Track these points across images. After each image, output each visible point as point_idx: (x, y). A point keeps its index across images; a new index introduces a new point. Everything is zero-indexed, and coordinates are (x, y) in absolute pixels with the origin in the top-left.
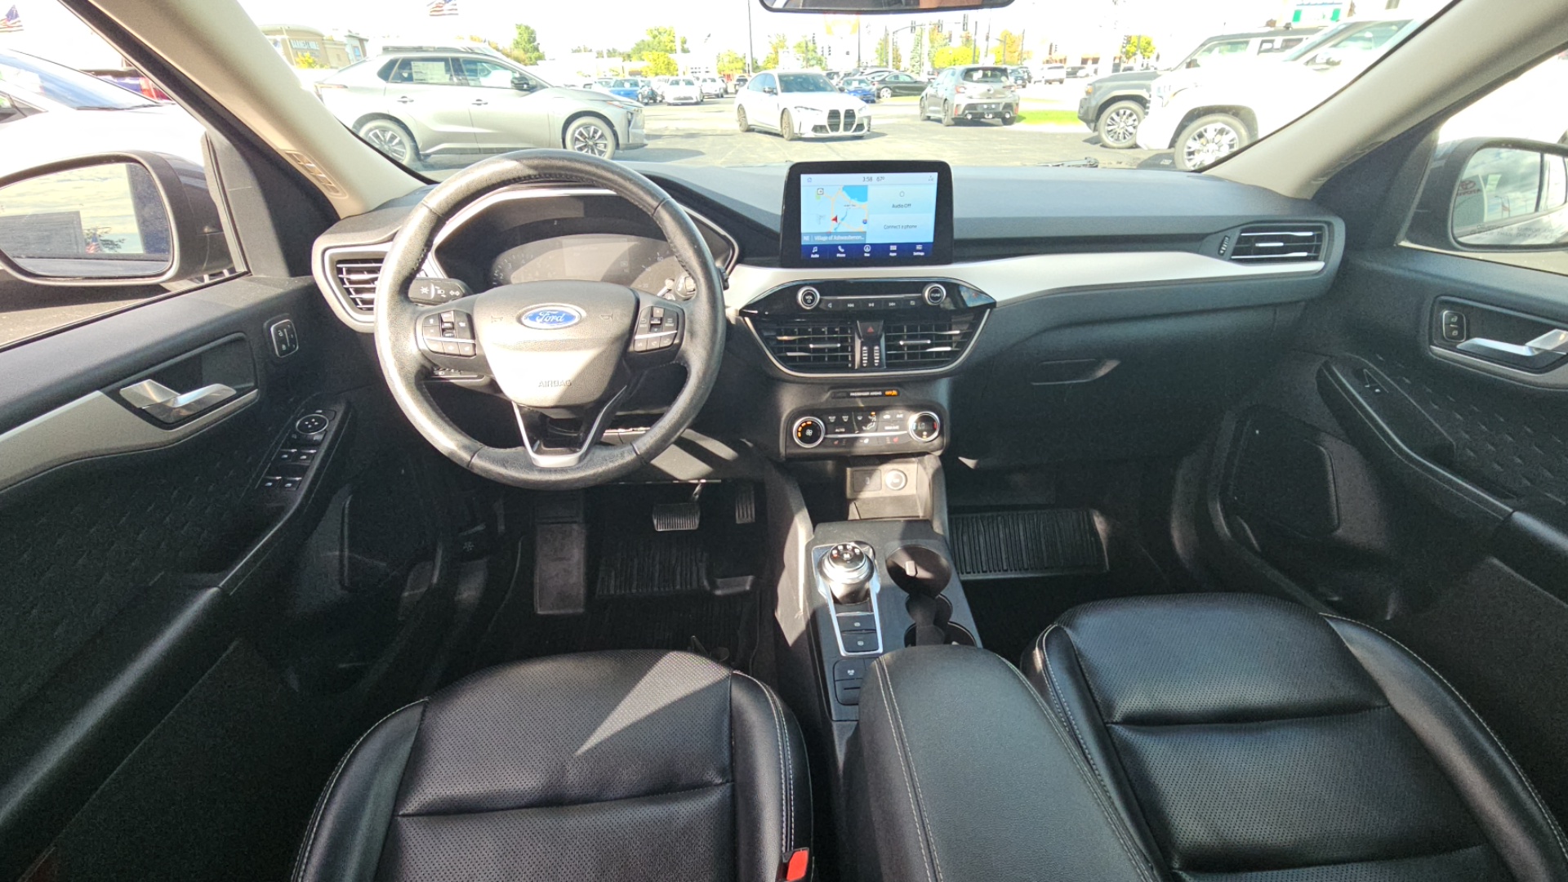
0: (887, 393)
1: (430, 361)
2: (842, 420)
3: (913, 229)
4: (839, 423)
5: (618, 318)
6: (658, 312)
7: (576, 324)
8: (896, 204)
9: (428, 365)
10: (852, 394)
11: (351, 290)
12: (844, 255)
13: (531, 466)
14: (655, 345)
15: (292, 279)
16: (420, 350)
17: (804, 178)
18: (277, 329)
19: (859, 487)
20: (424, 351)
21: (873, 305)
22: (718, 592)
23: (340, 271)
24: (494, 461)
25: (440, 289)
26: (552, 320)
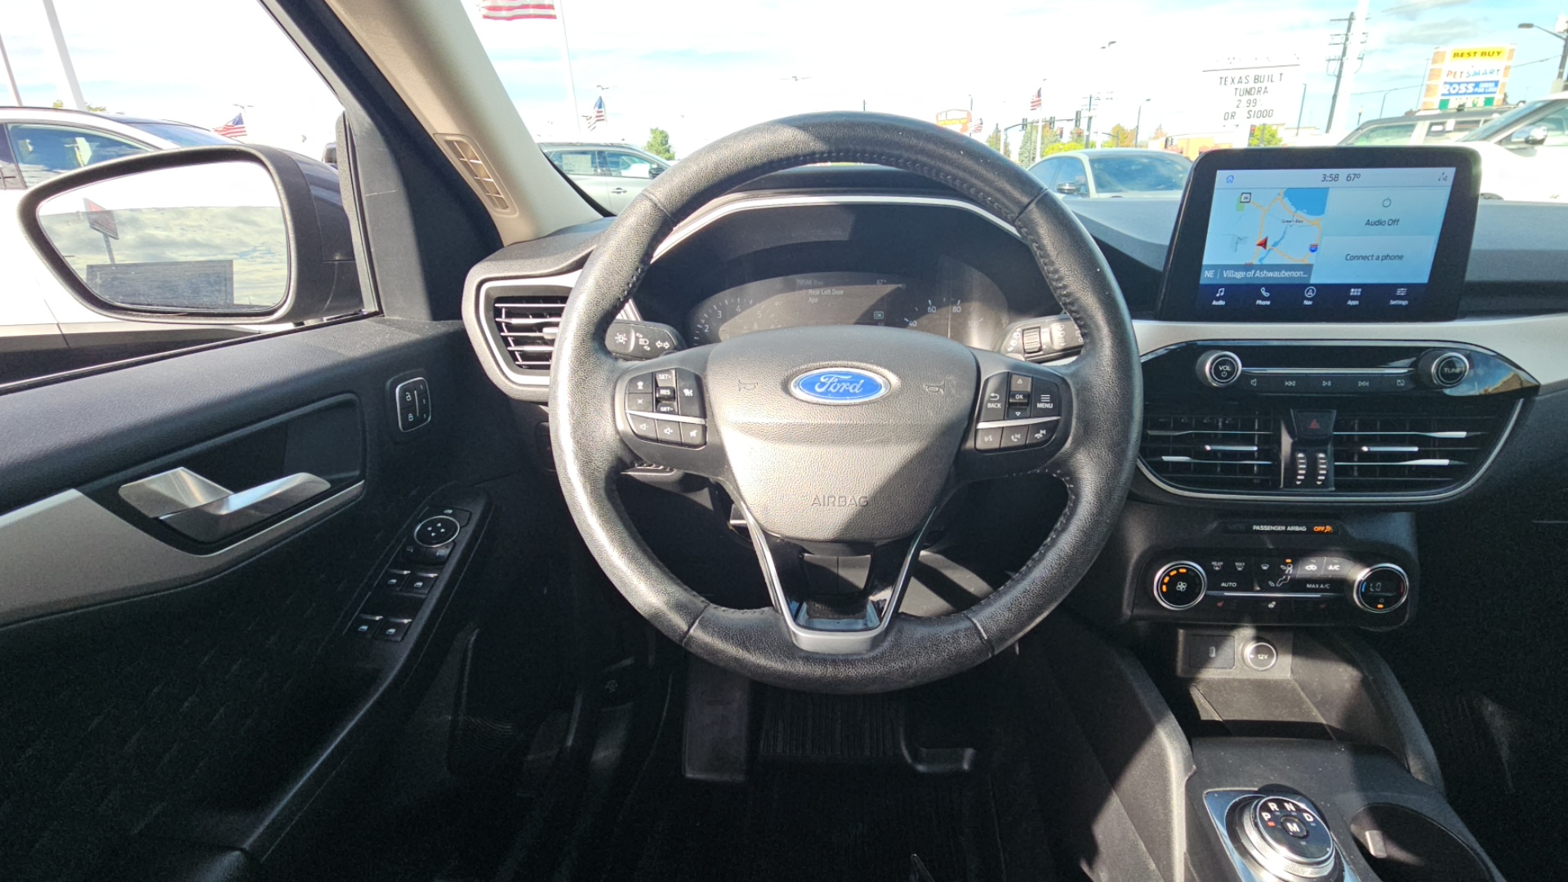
0: (1318, 529)
1: (631, 451)
2: (1235, 567)
3: (1396, 261)
4: (1228, 573)
5: (953, 391)
6: (1021, 384)
7: (884, 398)
8: (1373, 219)
9: (628, 460)
10: (1256, 528)
11: (510, 339)
12: (1268, 303)
13: (790, 650)
14: (1016, 439)
15: (435, 322)
16: (618, 432)
17: (1221, 176)
18: (404, 391)
19: (1200, 660)
20: (625, 434)
21: (1329, 383)
22: (921, 768)
23: (498, 313)
24: (726, 633)
25: (643, 338)
26: (841, 390)
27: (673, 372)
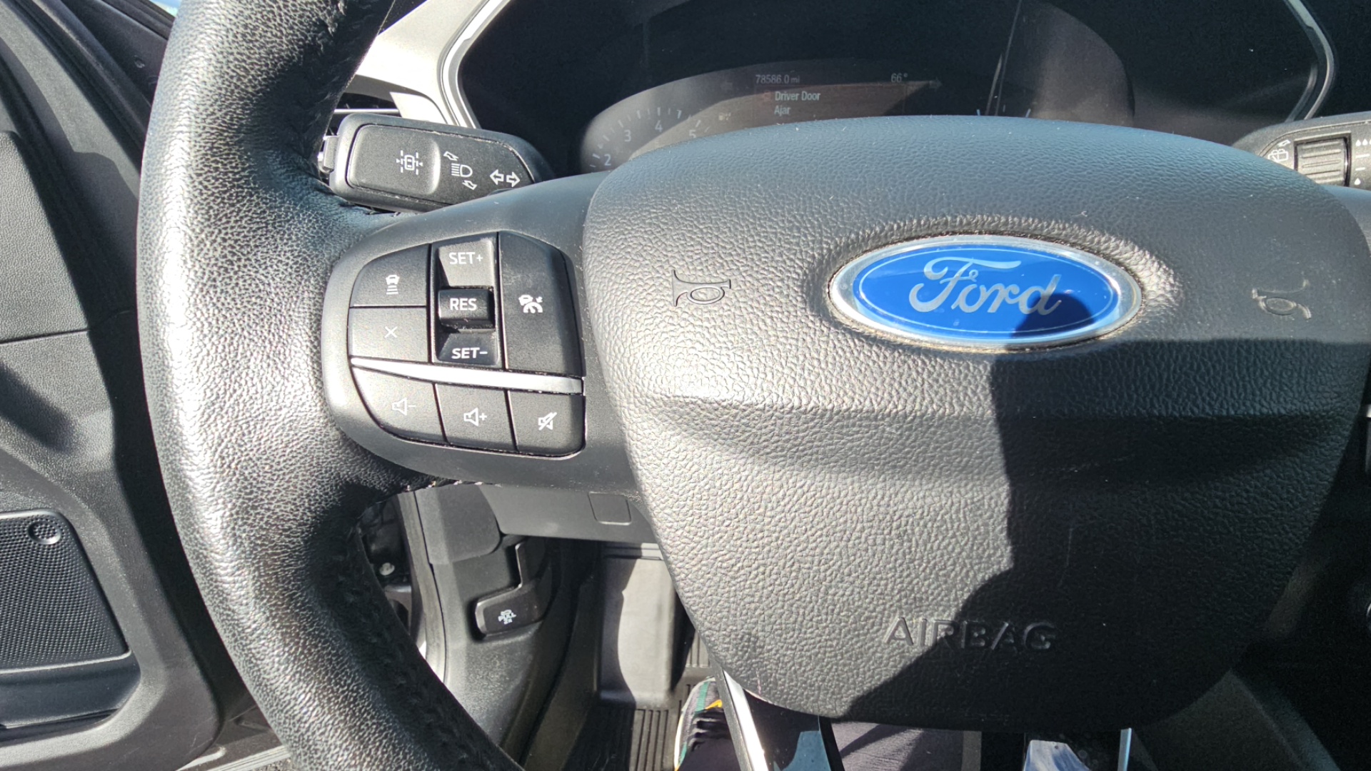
1: (370, 469)
16: (331, 417)
25: (460, 162)
26: (993, 309)
27: (489, 244)
